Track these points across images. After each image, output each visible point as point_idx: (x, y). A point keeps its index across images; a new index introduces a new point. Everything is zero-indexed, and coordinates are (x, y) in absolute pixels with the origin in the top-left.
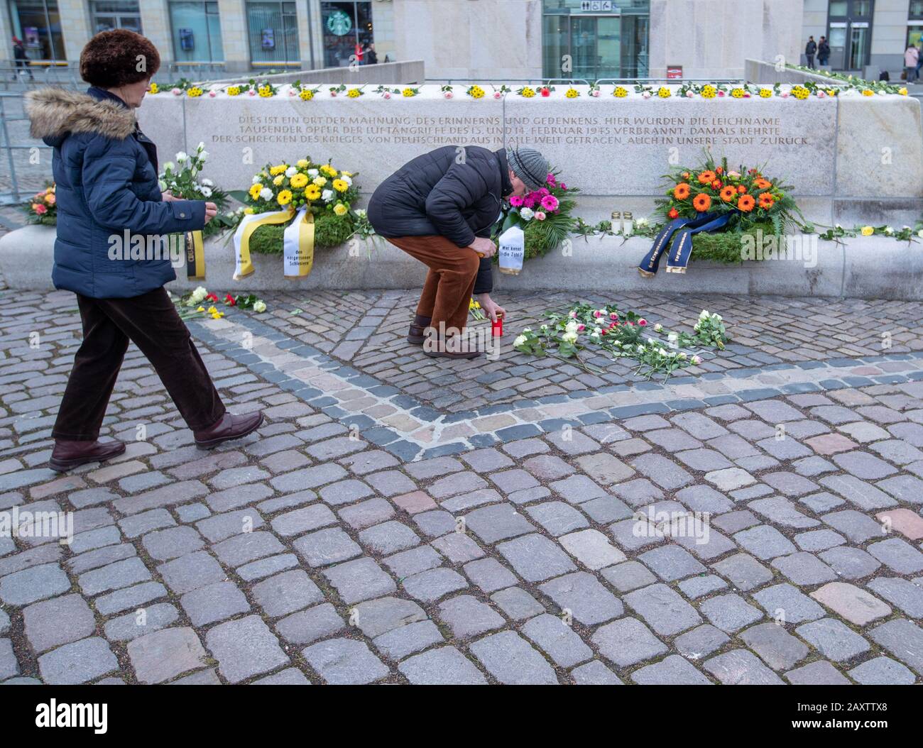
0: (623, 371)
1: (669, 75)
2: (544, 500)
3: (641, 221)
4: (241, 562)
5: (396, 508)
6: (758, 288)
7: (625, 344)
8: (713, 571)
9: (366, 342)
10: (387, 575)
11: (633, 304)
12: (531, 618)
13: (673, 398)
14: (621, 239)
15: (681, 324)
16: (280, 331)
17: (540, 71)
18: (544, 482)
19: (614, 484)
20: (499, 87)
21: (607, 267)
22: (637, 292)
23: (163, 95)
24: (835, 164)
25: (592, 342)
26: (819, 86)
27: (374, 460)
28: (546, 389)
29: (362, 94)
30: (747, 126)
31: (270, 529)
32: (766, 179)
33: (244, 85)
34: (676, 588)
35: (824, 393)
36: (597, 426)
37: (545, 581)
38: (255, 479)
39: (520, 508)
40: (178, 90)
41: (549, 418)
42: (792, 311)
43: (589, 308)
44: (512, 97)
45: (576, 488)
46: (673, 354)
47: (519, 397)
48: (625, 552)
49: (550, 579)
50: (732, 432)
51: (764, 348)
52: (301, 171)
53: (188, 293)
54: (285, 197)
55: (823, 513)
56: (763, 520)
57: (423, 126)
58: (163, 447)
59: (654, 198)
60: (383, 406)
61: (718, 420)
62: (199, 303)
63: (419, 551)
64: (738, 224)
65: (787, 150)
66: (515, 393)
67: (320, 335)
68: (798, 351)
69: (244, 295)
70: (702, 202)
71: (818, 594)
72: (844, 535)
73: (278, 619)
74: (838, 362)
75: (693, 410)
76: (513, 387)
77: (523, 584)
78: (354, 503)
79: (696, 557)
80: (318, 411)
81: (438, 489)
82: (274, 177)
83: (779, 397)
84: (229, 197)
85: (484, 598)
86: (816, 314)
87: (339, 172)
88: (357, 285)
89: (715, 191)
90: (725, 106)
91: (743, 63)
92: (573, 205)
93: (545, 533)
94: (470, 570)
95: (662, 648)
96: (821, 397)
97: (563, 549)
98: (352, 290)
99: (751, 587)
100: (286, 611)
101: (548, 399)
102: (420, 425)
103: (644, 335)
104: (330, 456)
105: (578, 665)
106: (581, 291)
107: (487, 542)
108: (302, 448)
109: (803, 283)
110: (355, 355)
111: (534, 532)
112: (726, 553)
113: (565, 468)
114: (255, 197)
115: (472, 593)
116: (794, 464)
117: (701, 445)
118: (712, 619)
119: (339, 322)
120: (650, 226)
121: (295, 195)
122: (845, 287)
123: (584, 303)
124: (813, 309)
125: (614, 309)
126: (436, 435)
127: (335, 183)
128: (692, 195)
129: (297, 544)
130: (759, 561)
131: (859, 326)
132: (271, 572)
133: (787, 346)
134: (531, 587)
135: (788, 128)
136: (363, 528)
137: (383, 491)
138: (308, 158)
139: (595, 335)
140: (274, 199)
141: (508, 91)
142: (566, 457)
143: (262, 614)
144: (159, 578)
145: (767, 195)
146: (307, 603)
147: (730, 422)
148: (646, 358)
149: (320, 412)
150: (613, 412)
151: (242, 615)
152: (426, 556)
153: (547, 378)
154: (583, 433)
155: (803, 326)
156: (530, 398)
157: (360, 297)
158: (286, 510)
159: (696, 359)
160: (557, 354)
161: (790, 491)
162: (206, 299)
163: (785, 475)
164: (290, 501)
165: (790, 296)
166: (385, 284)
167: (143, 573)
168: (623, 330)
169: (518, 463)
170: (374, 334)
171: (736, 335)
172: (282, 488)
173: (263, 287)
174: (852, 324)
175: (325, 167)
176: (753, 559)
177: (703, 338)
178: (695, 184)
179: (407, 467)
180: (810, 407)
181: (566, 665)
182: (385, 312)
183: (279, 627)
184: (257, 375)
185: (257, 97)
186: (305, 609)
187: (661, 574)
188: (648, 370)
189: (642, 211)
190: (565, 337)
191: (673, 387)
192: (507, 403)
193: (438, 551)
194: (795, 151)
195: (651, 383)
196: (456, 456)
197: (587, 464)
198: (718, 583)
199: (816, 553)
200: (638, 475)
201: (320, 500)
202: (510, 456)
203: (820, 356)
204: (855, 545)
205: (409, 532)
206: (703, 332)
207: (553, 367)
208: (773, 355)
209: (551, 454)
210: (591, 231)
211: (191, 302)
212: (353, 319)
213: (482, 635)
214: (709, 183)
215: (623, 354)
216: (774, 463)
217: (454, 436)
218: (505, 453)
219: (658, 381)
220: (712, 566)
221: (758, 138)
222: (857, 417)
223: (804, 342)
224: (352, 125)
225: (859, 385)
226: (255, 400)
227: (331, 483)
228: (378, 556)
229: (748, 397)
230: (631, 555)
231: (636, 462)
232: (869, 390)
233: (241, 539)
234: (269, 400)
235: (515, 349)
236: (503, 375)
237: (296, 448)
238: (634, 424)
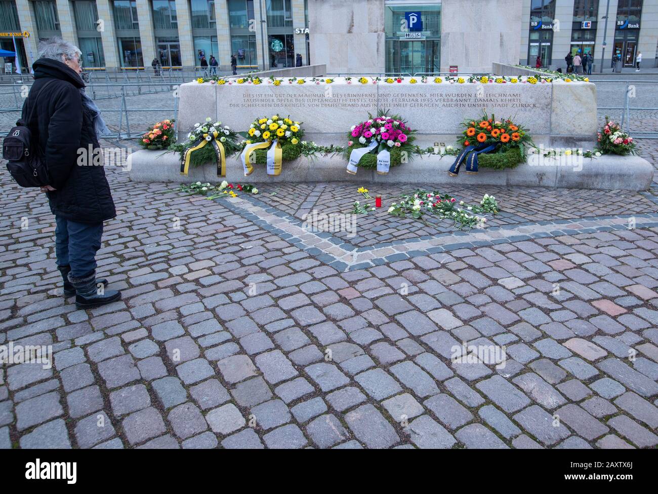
0: (447, 225)
1: (451, 70)
2: (416, 293)
3: (449, 147)
4: (266, 323)
5: (340, 296)
6: (511, 182)
7: (446, 211)
8: (509, 331)
9: (311, 209)
10: (341, 331)
11: (447, 190)
12: (419, 354)
13: (474, 240)
14: (439, 156)
15: (473, 201)
16: (266, 203)
17: (384, 69)
18: (415, 284)
19: (451, 285)
21: (432, 171)
22: (447, 184)
24: (550, 117)
25: (428, 210)
27: (325, 271)
28: (408, 235)
31: (278, 306)
32: (515, 125)
33: (246, 78)
34: (492, 340)
35: (553, 238)
36: (437, 255)
37: (423, 335)
38: (266, 280)
39: (404, 297)
41: (412, 250)
42: (530, 195)
43: (425, 193)
45: (432, 287)
46: (472, 217)
47: (394, 239)
48: (462, 321)
49: (425, 334)
50: (508, 258)
51: (518, 214)
53: (219, 184)
54: (266, 135)
55: (563, 301)
56: (532, 305)
58: (218, 263)
59: (456, 135)
60: (325, 243)
61: (500, 252)
62: (224, 189)
63: (356, 319)
64: (501, 149)
65: (526, 110)
66: (392, 237)
67: (287, 206)
68: (537, 215)
69: (246, 185)
70: (482, 137)
71: (567, 344)
72: (576, 313)
73: (290, 352)
74: (558, 221)
75: (486, 247)
76: (390, 234)
77: (412, 336)
78: (318, 293)
79: (500, 324)
80: (292, 245)
81: (360, 286)
82: (261, 125)
83: (530, 240)
84: (238, 135)
85: (393, 344)
86: (543, 196)
87: (293, 122)
88: (303, 180)
89: (489, 131)
92: (414, 139)
93: (419, 310)
94: (383, 328)
95: (489, 371)
96: (552, 240)
97: (430, 319)
98: (301, 183)
99: (531, 340)
100: (293, 348)
101: (410, 240)
102: (345, 253)
103: (455, 207)
104: (302, 269)
106: (418, 183)
107: (390, 315)
108: (287, 264)
109: (535, 179)
111: (413, 310)
112: (515, 322)
113: (424, 277)
115: (386, 341)
116: (544, 275)
117: (493, 265)
118: (513, 356)
119: (296, 199)
120: (454, 150)
121: (272, 134)
122: (557, 182)
123: (421, 190)
124: (541, 193)
125: (437, 193)
126: (355, 258)
127: (292, 128)
128: (476, 134)
129: (293, 313)
130: (533, 326)
131: (567, 202)
132: (282, 328)
133: (530, 213)
134: (416, 338)
136: (325, 306)
137: (332, 287)
138: (278, 115)
139: (430, 206)
140: (261, 136)
142: (424, 271)
143: (281, 349)
144: (227, 329)
145: (516, 134)
146: (303, 345)
147: (506, 253)
148: (458, 219)
149: (293, 246)
150: (445, 247)
151: (271, 350)
152: (359, 321)
153: (407, 229)
154: (431, 258)
155: (537, 202)
156: (400, 240)
157: (305, 186)
158: (285, 296)
159: (484, 219)
160: (411, 217)
161: (544, 290)
162: (227, 187)
163: (539, 281)
164: (286, 291)
165: (528, 187)
166: (317, 180)
167: (218, 327)
168: (444, 204)
169: (399, 273)
170: (315, 205)
171: (503, 207)
172: (280, 285)
173: (255, 181)
175: (286, 120)
176: (530, 325)
178: (478, 128)
179: (342, 275)
180: (547, 245)
182: (319, 194)
183: (290, 356)
184: (259, 226)
186: (302, 347)
187: (483, 333)
188: (460, 225)
189: (450, 142)
190: (414, 208)
191: (474, 234)
192: (389, 242)
193: (365, 319)
194: (530, 111)
195: (462, 232)
196: (366, 269)
197: (434, 273)
198: (514, 338)
199: (562, 323)
200: (463, 280)
201: (300, 291)
202: (394, 270)
203: (549, 218)
204: (583, 319)
205: (349, 308)
206: (486, 205)
207: (410, 223)
208: (524, 218)
209: (416, 269)
210: (423, 152)
211: (220, 188)
212: (303, 198)
213: (395, 363)
215: (446, 217)
216: (534, 275)
217: (364, 259)
218: (392, 268)
219: (465, 231)
220: (509, 329)
222: (573, 251)
223: (539, 211)
225: (571, 234)
226: (259, 239)
227: (305, 282)
228: (334, 321)
229: (514, 240)
230: (466, 322)
231: (461, 274)
232: (577, 237)
233: (264, 311)
234: (266, 239)
235: (389, 214)
236: (384, 227)
237: (284, 264)
238: (456, 253)
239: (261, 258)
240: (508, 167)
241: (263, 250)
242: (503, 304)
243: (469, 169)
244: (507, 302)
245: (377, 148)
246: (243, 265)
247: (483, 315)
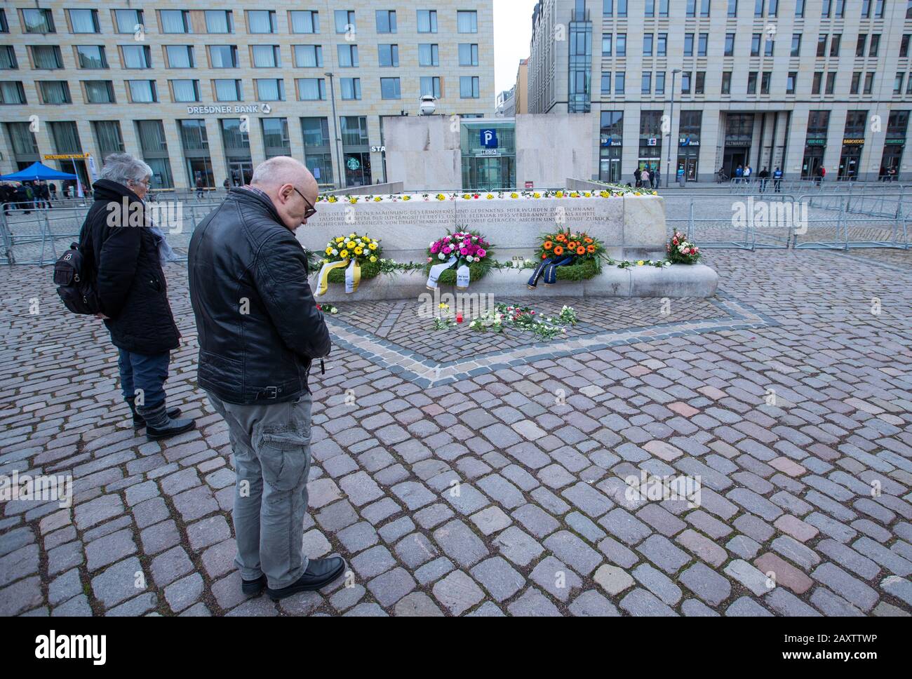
0: (528, 338)
1: (526, 186)
2: (500, 406)
3: (527, 261)
4: (350, 444)
5: (424, 413)
6: (588, 293)
7: (526, 324)
8: (592, 438)
9: (393, 327)
10: (426, 448)
11: (527, 303)
12: (505, 466)
13: (555, 351)
14: (517, 271)
15: (553, 312)
16: (346, 322)
17: (461, 186)
18: (498, 397)
19: (534, 396)
20: (452, 194)
21: (511, 285)
22: (528, 297)
24: (623, 229)
25: (509, 323)
27: (408, 388)
28: (490, 348)
29: (382, 199)
30: (579, 211)
31: (361, 426)
32: (590, 238)
34: (575, 448)
35: (630, 345)
36: (519, 367)
37: (508, 447)
39: (488, 411)
41: (494, 363)
42: (607, 304)
43: (505, 306)
44: (459, 199)
45: (514, 399)
46: (552, 328)
47: (477, 353)
48: (546, 431)
49: (511, 446)
50: (588, 367)
51: (596, 323)
52: (352, 240)
54: (344, 254)
55: (641, 406)
56: (613, 411)
57: (414, 215)
59: (534, 249)
60: (407, 360)
61: (580, 361)
63: (441, 435)
64: (577, 261)
65: (599, 223)
66: (474, 351)
67: (368, 324)
68: (613, 324)
69: (326, 305)
70: (559, 250)
71: (646, 447)
72: (653, 416)
73: (374, 473)
74: (633, 329)
75: (566, 357)
76: (473, 348)
77: (497, 449)
78: (402, 411)
79: (582, 431)
80: (374, 364)
81: (444, 402)
82: (338, 243)
83: (607, 348)
84: (315, 255)
85: (479, 457)
86: (618, 305)
87: (371, 240)
88: (383, 297)
89: (565, 244)
90: (568, 202)
91: (564, 180)
92: (493, 253)
93: (503, 423)
94: (469, 443)
95: (574, 479)
96: (629, 347)
97: (514, 430)
98: (380, 300)
99: (612, 445)
100: (378, 469)
101: (492, 353)
102: (428, 370)
103: (535, 319)
104: (385, 387)
105: (533, 490)
107: (474, 429)
108: (370, 383)
109: (611, 290)
110: (389, 334)
111: (498, 422)
112: (597, 428)
113: (507, 389)
114: (329, 254)
115: (472, 455)
116: (622, 382)
117: (574, 374)
118: (596, 463)
119: (377, 317)
120: (532, 263)
121: (349, 252)
122: (631, 291)
123: (502, 303)
124: (617, 303)
125: (517, 306)
126: (438, 375)
127: (370, 246)
128: (553, 247)
129: (377, 433)
130: (614, 431)
131: (641, 311)
132: (366, 449)
133: (607, 322)
134: (501, 451)
135: (600, 212)
136: (409, 424)
137: (416, 405)
138: (355, 233)
139: (510, 320)
140: (339, 255)
141: (457, 196)
142: (507, 384)
143: (366, 471)
145: (591, 246)
146: (388, 464)
147: (586, 362)
148: (538, 331)
150: (526, 359)
151: (356, 471)
152: (444, 438)
153: (489, 342)
154: (513, 370)
155: (613, 311)
156: (482, 353)
157: (385, 304)
158: (367, 416)
159: (564, 330)
160: (492, 330)
161: (622, 396)
163: (618, 388)
164: (368, 411)
165: (605, 297)
166: (397, 297)
168: (524, 317)
169: (483, 387)
170: (396, 323)
171: (581, 317)
172: (363, 405)
173: (335, 300)
174: (637, 310)
175: (364, 238)
176: (611, 431)
177: (565, 319)
178: (554, 241)
179: (425, 391)
180: (624, 353)
181: (527, 490)
182: (399, 311)
183: (376, 476)
185: (328, 203)
186: (387, 467)
187: (567, 441)
188: (540, 337)
189: (527, 256)
190: (495, 321)
191: (554, 345)
192: (471, 356)
193: (450, 434)
194: (603, 223)
195: (542, 343)
196: (450, 385)
197: (517, 386)
198: (596, 445)
199: (641, 427)
200: (545, 391)
201: (384, 410)
202: (477, 384)
203: (625, 327)
204: (659, 422)
205: (434, 425)
206: (565, 316)
207: (491, 337)
208: (601, 327)
209: (498, 382)
210: (502, 266)
212: (384, 316)
213: (481, 477)
214: (562, 240)
215: (526, 329)
216: (612, 382)
217: (447, 374)
218: (475, 382)
219: (546, 342)
220: (591, 436)
221: (585, 218)
222: (649, 357)
223: (615, 319)
224: (377, 215)
225: (646, 341)
226: (340, 359)
227: (388, 401)
228: (419, 438)
229: (593, 349)
230: (550, 432)
231: (543, 384)
232: (652, 343)
233: (347, 432)
234: (347, 359)
235: (471, 328)
236: (466, 342)
237: (366, 383)
238: (538, 365)
239: (342, 378)
240: (585, 278)
241: (345, 370)
242: (584, 412)
243: (546, 281)
244: (588, 410)
245: (456, 263)
246: (324, 387)
247: (566, 424)
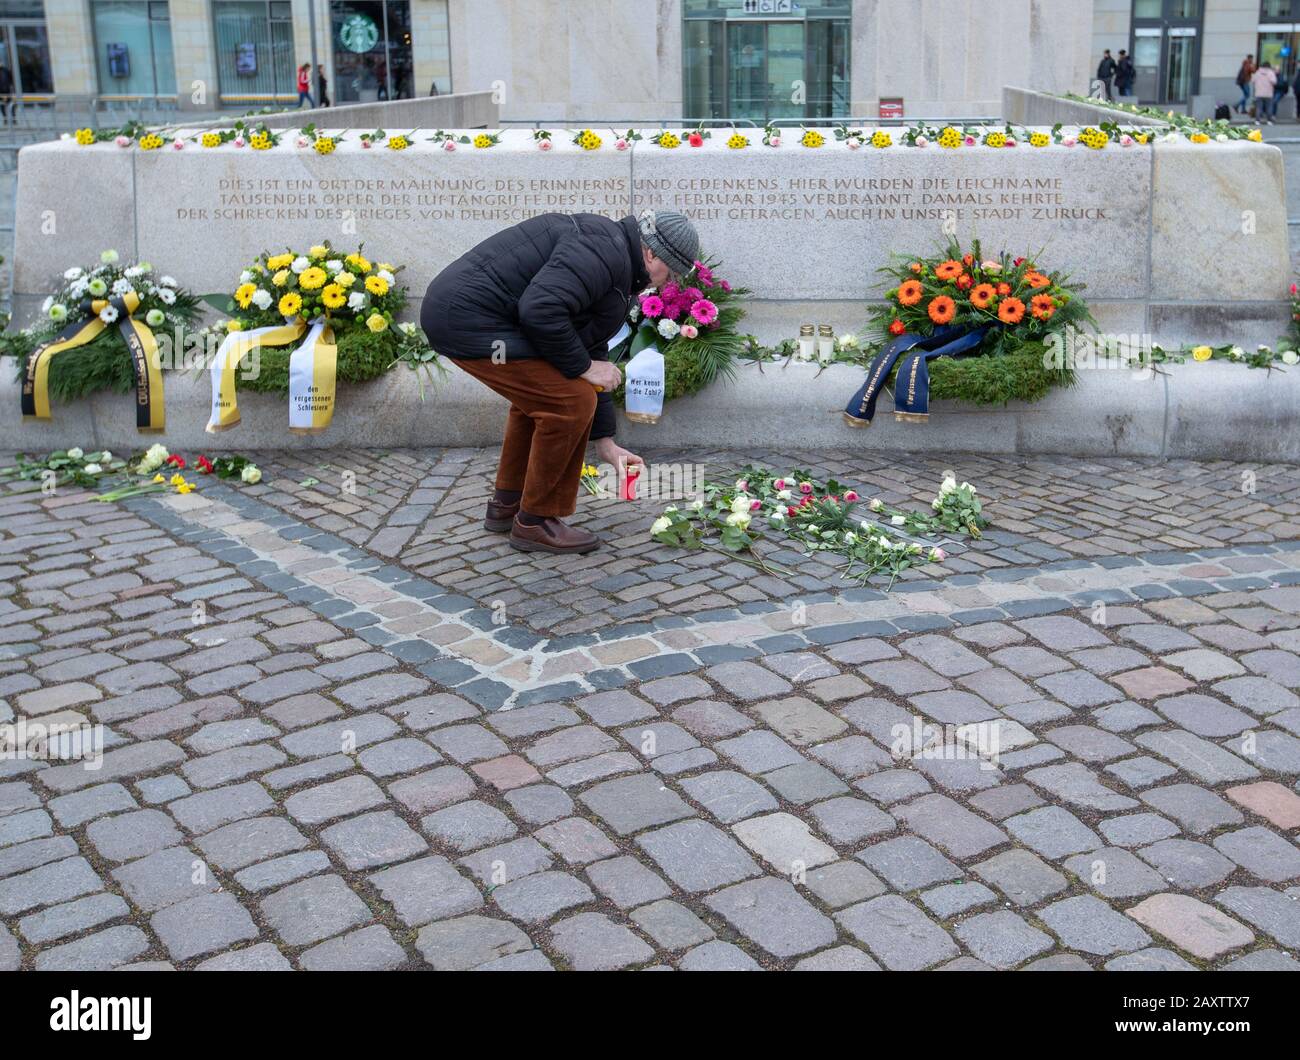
0: (824, 571)
1: (882, 112)
2: (707, 768)
3: (846, 339)
4: (242, 863)
5: (478, 781)
6: (1032, 443)
7: (825, 530)
8: (973, 877)
9: (420, 529)
10: (467, 884)
11: (836, 468)
12: (694, 946)
13: (902, 613)
14: (815, 367)
15: (912, 499)
16: (283, 511)
17: (679, 108)
18: (706, 741)
19: (815, 744)
20: (624, 133)
21: (793, 411)
22: (841, 451)
23: (102, 147)
24: (1149, 248)
25: (773, 528)
26: (1123, 128)
27: (440, 708)
28: (704, 600)
29: (410, 143)
30: (1011, 191)
31: (285, 814)
32: (1042, 273)
33: (227, 131)
34: (917, 902)
35: (1139, 605)
36: (785, 656)
37: (713, 891)
38: (256, 738)
39: (670, 781)
40: (125, 139)
41: (710, 644)
42: (1086, 479)
43: (768, 475)
44: (644, 147)
45: (756, 751)
46: (901, 546)
47: (662, 612)
48: (836, 848)
49: (721, 888)
50: (996, 665)
51: (1043, 536)
52: (316, 263)
53: (137, 455)
54: (290, 304)
55: (1143, 788)
56: (1050, 799)
57: (505, 192)
58: (112, 690)
59: (867, 304)
60: (450, 626)
61: (974, 647)
62: (155, 470)
64: (999, 344)
65: (1074, 228)
66: (656, 605)
67: (347, 517)
68: (1096, 540)
69: (226, 457)
70: (942, 309)
71: (1138, 912)
72: (1177, 822)
73: (302, 949)
74: (1159, 557)
75: (935, 632)
76: (652, 597)
77: (679, 895)
78: (411, 774)
79: (946, 855)
80: (349, 634)
81: (542, 752)
82: (273, 272)
83: (1067, 611)
84: (202, 305)
85: (620, 916)
86: (1123, 483)
87: (374, 265)
88: (403, 440)
89: (963, 292)
90: (976, 159)
91: (1000, 94)
92: (738, 315)
93: (711, 818)
94: (597, 874)
96: (1135, 610)
97: (739, 842)
98: (395, 448)
99: (1033, 900)
100: (314, 937)
101: (707, 615)
102: (508, 656)
103: (854, 517)
104: (372, 702)
106: (754, 449)
107: (620, 832)
108: (328, 690)
109: (1102, 435)
110: (404, 549)
111: (693, 817)
112: (993, 848)
113: (738, 720)
114: (244, 304)
115: (601, 909)
116: (1096, 713)
117: (948, 684)
118: (975, 949)
119: (376, 497)
120: (861, 348)
121: (306, 301)
122: (1168, 441)
123: (758, 467)
124: (1119, 476)
125: (806, 476)
126: (535, 672)
127: (369, 282)
128: (926, 300)
129: (327, 835)
130: (1046, 861)
131: (1191, 502)
132: (288, 878)
133: (1078, 532)
134: (692, 901)
135: (1074, 193)
136: (428, 811)
137: (455, 756)
138: (327, 244)
139: (778, 516)
140: (274, 308)
141: (638, 138)
142: (739, 704)
143: (278, 942)
144: (115, 887)
145: (1044, 298)
146: (346, 925)
147: (992, 650)
148: (859, 552)
149: (353, 636)
150: (810, 634)
151: (247, 943)
152: (529, 852)
153: (704, 582)
154: (764, 666)
155: (1103, 501)
156: (679, 614)
157: (407, 460)
158: (308, 784)
159: (937, 552)
160: (719, 547)
161: (1090, 755)
162: (166, 463)
163: (1081, 731)
164: (313, 771)
165: (1082, 456)
166: (446, 440)
167: (91, 880)
168: (821, 508)
169: (664, 713)
170: (431, 516)
171: (998, 516)
172: (299, 751)
173: (256, 445)
174: (1181, 499)
175: (353, 258)
176: (1035, 858)
177: (948, 520)
178: (930, 282)
179: (491, 719)
180: (1118, 627)
182: (447, 482)
183: (305, 959)
184: (252, 580)
185: (248, 148)
186: (344, 933)
187: (893, 881)
188: (862, 571)
189: (849, 324)
190: (731, 520)
191: (902, 596)
192: (644, 621)
193: (546, 846)
194: (1087, 229)
195: (867, 589)
196: (568, 702)
197: (771, 713)
198: (983, 895)
199: (1133, 850)
200: (852, 730)
201: (359, 769)
202: (651, 702)
203: (1132, 548)
204: (1195, 838)
205: (500, 817)
206: (947, 511)
207: (713, 566)
208: (1058, 547)
209: (715, 698)
210: (769, 355)
211: (143, 468)
212: (399, 494)
214: (953, 280)
215: (823, 546)
216: (1065, 712)
217: (563, 672)
218: (644, 697)
219: (878, 587)
220: (972, 869)
221: (1028, 210)
222: (1193, 642)
223: (1106, 527)
224: (395, 192)
225: (1194, 593)
226: (250, 617)
227: (375, 743)
228: (452, 853)
229: (1021, 611)
230: (845, 851)
231: (847, 712)
232: (1212, 600)
233: (240, 828)
234: (273, 618)
235: (654, 539)
236: (636, 578)
237: (318, 690)
238: (843, 653)
239: (250, 674)
240: (1018, 396)
241: (260, 649)
242: (963, 798)
243: (901, 404)
244: (974, 792)
245: (628, 342)
246: (191, 696)
247: (900, 829)
